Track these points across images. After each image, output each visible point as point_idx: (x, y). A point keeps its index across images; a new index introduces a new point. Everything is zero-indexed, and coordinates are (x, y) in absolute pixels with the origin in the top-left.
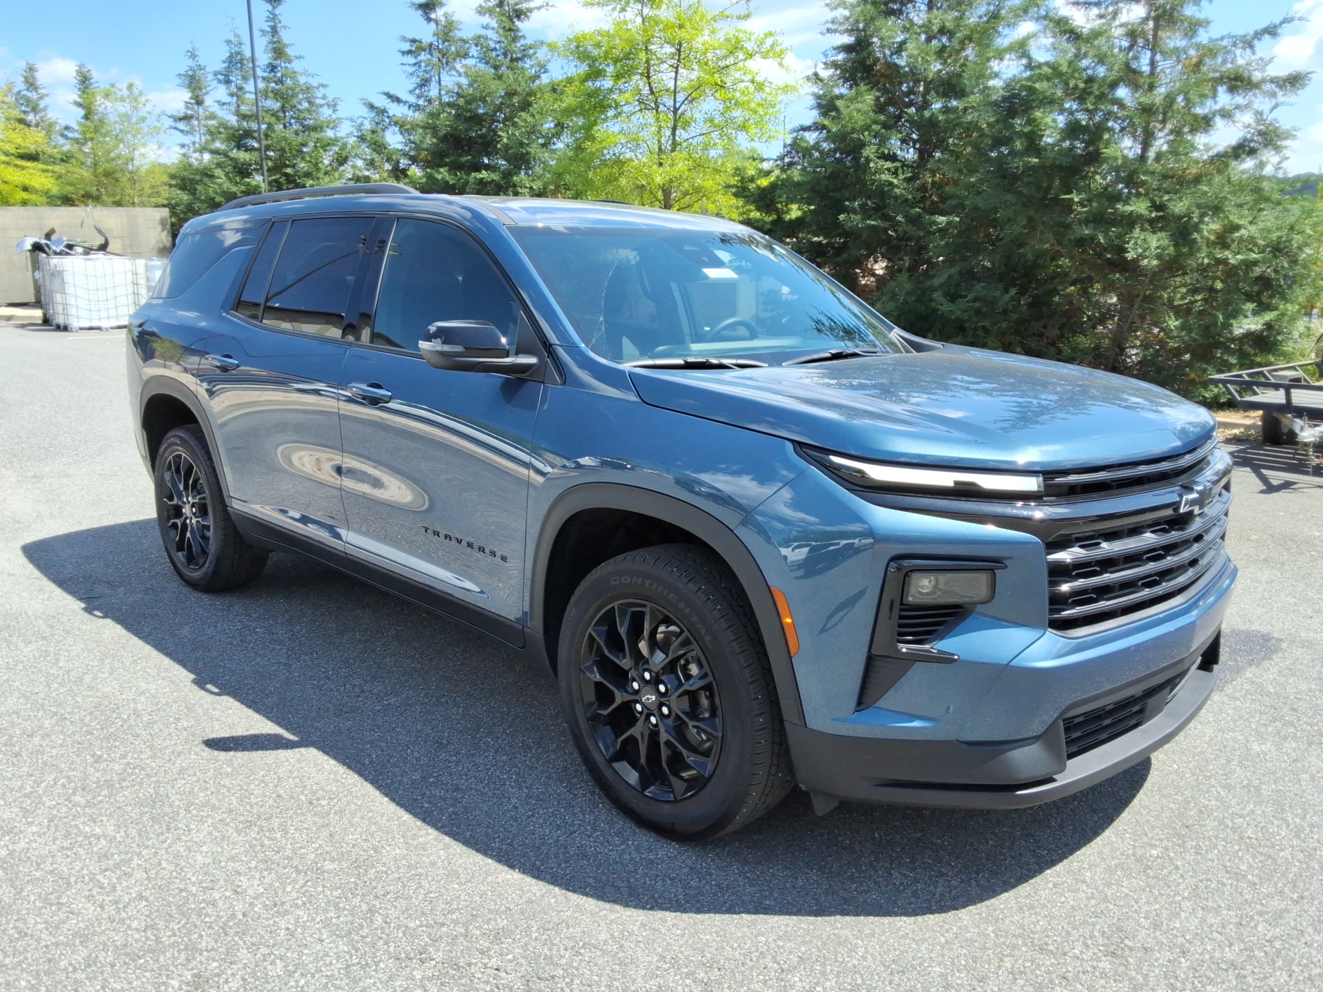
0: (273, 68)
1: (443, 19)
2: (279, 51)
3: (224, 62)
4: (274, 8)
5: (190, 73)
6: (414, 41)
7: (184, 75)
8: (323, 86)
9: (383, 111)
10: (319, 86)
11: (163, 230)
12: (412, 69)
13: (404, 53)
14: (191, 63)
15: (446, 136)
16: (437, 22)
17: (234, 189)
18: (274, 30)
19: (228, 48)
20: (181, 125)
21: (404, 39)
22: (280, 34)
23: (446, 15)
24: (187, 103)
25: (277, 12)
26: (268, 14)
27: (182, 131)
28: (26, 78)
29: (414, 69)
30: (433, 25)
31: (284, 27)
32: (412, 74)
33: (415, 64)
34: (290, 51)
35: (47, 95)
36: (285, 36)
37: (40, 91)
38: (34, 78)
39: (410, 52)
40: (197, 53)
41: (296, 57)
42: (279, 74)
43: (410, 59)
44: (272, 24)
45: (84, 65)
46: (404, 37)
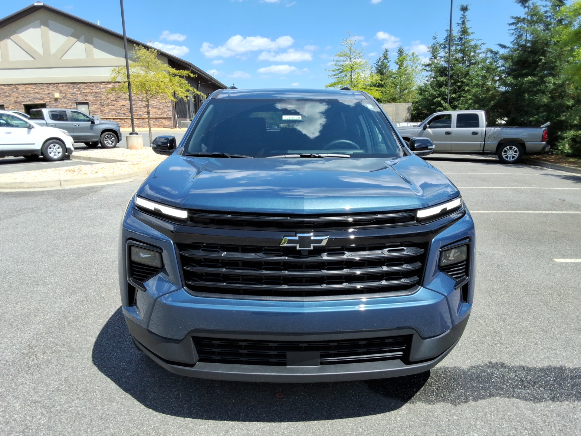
0: (461, 39)
1: (532, 6)
2: (464, 31)
3: (444, 39)
4: (464, 13)
5: (433, 46)
6: (516, 18)
7: (431, 47)
8: (483, 44)
9: (496, 53)
10: (481, 44)
11: (408, 112)
12: (512, 32)
13: (510, 24)
14: (434, 41)
15: (517, 61)
16: (528, 7)
17: (435, 93)
18: (464, 22)
19: (447, 33)
20: (427, 68)
21: (513, 18)
22: (466, 24)
23: (533, 4)
24: (430, 58)
25: (465, 14)
26: (461, 16)
27: (427, 70)
28: (384, 55)
29: (514, 31)
30: (526, 9)
31: (468, 20)
32: (512, 34)
33: (515, 29)
34: (470, 31)
35: (390, 61)
36: (468, 25)
37: (388, 59)
38: (387, 54)
39: (513, 24)
40: (437, 37)
41: (471, 33)
42: (463, 42)
43: (513, 27)
44: (463, 20)
45: (401, 47)
46: (512, 17)
